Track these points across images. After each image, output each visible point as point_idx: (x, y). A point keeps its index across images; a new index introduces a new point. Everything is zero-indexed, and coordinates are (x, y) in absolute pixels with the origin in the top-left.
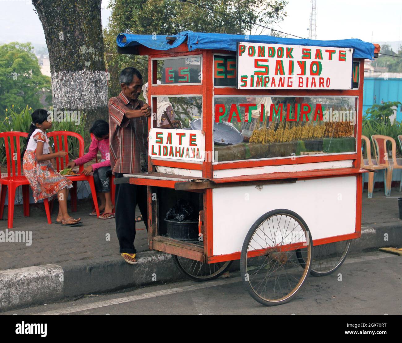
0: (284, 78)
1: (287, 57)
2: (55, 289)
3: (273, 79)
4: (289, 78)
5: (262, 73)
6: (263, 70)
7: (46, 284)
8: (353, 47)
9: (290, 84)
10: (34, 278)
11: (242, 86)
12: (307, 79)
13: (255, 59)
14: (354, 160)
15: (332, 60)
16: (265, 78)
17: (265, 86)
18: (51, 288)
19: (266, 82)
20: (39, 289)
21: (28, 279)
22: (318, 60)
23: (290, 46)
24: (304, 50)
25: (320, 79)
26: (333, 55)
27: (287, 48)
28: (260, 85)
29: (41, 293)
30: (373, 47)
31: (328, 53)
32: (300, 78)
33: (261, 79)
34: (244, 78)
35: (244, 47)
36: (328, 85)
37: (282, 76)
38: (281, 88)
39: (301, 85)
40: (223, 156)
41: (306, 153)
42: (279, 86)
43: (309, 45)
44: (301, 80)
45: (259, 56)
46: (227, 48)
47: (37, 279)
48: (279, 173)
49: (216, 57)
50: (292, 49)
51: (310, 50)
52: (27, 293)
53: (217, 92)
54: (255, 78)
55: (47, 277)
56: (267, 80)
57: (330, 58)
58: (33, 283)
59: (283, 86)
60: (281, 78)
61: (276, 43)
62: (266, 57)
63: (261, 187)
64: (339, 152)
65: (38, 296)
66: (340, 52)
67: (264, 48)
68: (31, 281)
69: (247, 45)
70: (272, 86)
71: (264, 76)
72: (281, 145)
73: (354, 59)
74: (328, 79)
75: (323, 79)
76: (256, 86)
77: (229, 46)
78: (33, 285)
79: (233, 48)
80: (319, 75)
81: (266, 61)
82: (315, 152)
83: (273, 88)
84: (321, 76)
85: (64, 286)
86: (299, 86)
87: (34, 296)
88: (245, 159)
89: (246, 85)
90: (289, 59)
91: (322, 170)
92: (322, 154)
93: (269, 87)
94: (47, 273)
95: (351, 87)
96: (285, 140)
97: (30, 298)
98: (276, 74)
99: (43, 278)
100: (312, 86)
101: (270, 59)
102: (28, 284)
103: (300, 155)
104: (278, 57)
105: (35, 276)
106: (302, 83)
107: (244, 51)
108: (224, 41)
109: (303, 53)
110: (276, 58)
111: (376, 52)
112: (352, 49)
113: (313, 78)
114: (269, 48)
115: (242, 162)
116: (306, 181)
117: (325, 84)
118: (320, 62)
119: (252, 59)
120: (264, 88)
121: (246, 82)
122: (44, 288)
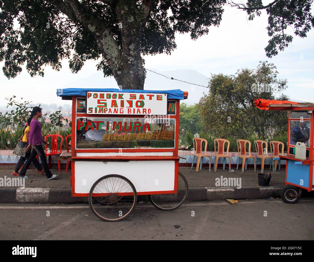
0: (117, 109)
1: (119, 98)
2: (45, 198)
3: (110, 109)
4: (120, 109)
5: (103, 107)
6: (103, 105)
7: (41, 195)
8: (167, 93)
9: (122, 112)
10: (36, 193)
11: (89, 112)
12: (134, 109)
13: (98, 100)
14: (174, 152)
15: (151, 99)
16: (105, 109)
17: (105, 113)
18: (43, 198)
19: (105, 111)
20: (37, 197)
21: (33, 193)
22: (141, 100)
23: (121, 93)
24: (131, 95)
25: (143, 109)
26: (152, 97)
27: (119, 94)
28: (101, 112)
29: (39, 199)
30: (183, 93)
31: (149, 97)
32: (128, 109)
33: (102, 109)
34: (91, 109)
35: (91, 94)
36: (149, 112)
37: (116, 108)
38: (115, 114)
39: (130, 112)
40: (83, 146)
41: (138, 147)
42: (114, 113)
43: (134, 92)
44: (130, 110)
45: (100, 98)
46: (79, 95)
47: (37, 193)
48: (120, 156)
49: (78, 99)
50: (123, 94)
51: (135, 95)
52: (32, 198)
53: (78, 115)
54: (98, 109)
55: (41, 193)
56: (106, 110)
57: (150, 99)
58: (35, 194)
59: (117, 112)
60: (115, 109)
61: (112, 92)
62: (105, 98)
63: (106, 163)
64: (162, 147)
65: (37, 200)
66: (157, 96)
67: (103, 94)
68: (34, 194)
69: (93, 93)
70: (109, 113)
71: (104, 108)
72: (121, 142)
73: (168, 99)
74: (149, 109)
75: (145, 109)
76: (99, 112)
77: (80, 94)
78: (35, 195)
79: (84, 94)
80: (143, 107)
81: (105, 100)
82: (145, 147)
83: (110, 113)
84: (144, 108)
85: (49, 198)
86: (128, 113)
87: (35, 200)
88: (97, 148)
89: (92, 112)
90: (120, 100)
91: (150, 156)
92: (150, 148)
93: (107, 113)
94: (42, 191)
95: (166, 114)
96: (124, 140)
97: (33, 200)
98: (112, 107)
99: (39, 193)
100: (137, 113)
101: (107, 100)
102: (33, 194)
103: (134, 148)
104: (113, 98)
105: (36, 191)
106: (130, 111)
107: (91, 96)
108: (77, 91)
109: (131, 96)
110: (111, 99)
111: (185, 95)
112: (167, 94)
113: (138, 109)
114: (107, 94)
115: (94, 150)
116: (138, 161)
117: (147, 112)
118: (143, 101)
119: (96, 99)
120: (104, 113)
121: (92, 111)
122: (40, 197)
